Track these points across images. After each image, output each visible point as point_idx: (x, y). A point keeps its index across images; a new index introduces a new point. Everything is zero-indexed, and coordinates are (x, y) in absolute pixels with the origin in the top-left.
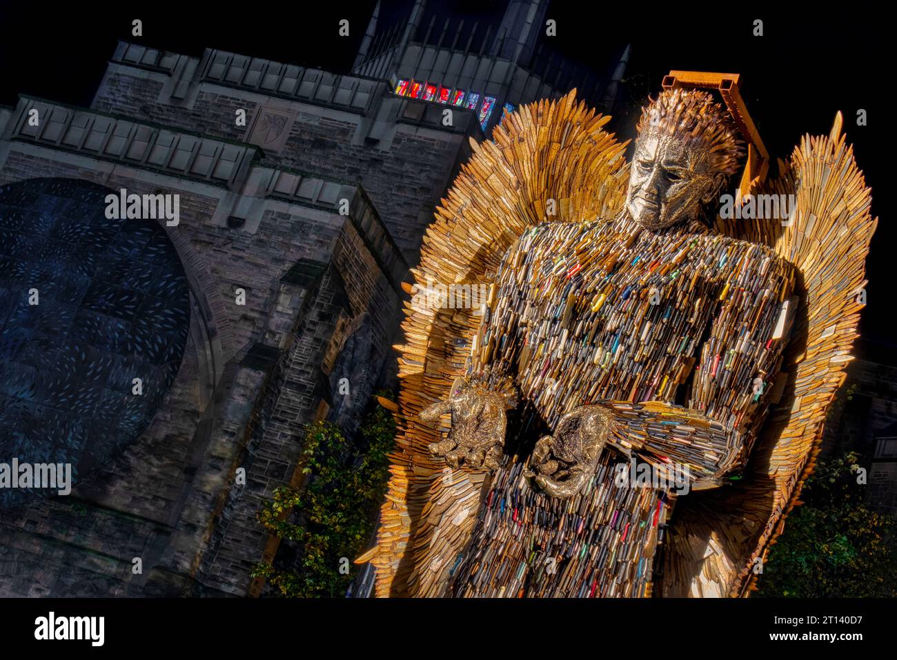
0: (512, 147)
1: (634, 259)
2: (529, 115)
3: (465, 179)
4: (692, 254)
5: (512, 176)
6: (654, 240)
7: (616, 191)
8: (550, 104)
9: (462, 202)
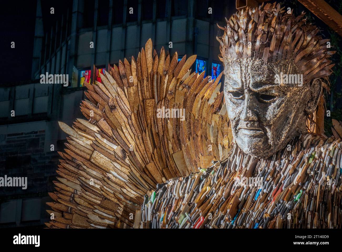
0: (106, 118)
1: (255, 193)
2: (112, 81)
3: (67, 166)
4: (311, 170)
5: (115, 147)
6: (271, 168)
7: (225, 128)
8: (130, 63)
9: (71, 190)
